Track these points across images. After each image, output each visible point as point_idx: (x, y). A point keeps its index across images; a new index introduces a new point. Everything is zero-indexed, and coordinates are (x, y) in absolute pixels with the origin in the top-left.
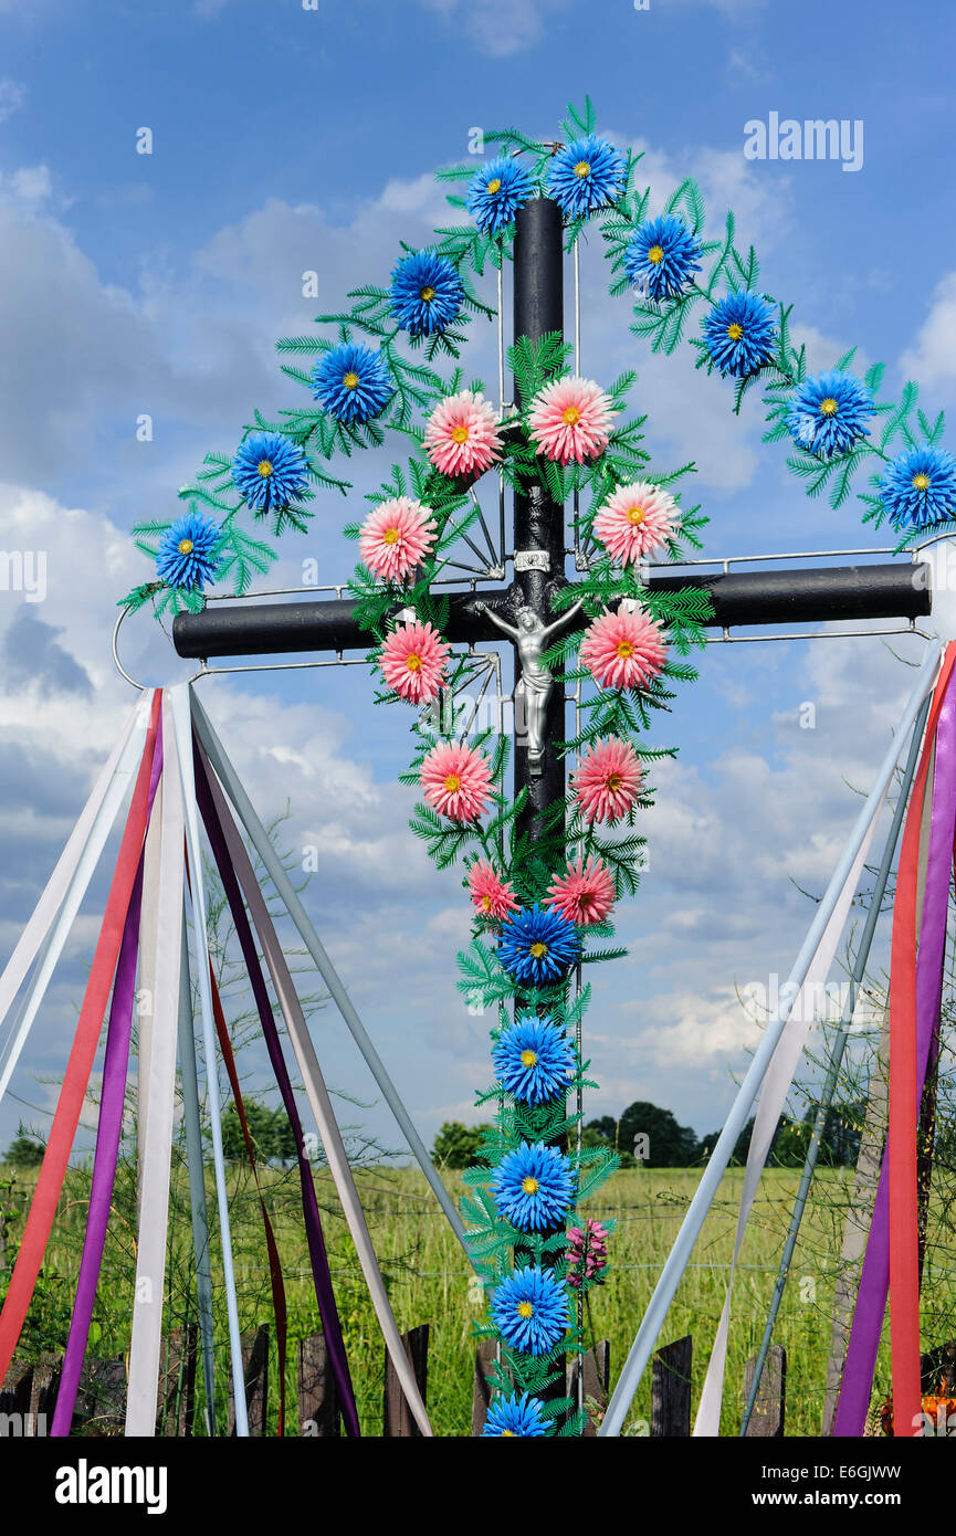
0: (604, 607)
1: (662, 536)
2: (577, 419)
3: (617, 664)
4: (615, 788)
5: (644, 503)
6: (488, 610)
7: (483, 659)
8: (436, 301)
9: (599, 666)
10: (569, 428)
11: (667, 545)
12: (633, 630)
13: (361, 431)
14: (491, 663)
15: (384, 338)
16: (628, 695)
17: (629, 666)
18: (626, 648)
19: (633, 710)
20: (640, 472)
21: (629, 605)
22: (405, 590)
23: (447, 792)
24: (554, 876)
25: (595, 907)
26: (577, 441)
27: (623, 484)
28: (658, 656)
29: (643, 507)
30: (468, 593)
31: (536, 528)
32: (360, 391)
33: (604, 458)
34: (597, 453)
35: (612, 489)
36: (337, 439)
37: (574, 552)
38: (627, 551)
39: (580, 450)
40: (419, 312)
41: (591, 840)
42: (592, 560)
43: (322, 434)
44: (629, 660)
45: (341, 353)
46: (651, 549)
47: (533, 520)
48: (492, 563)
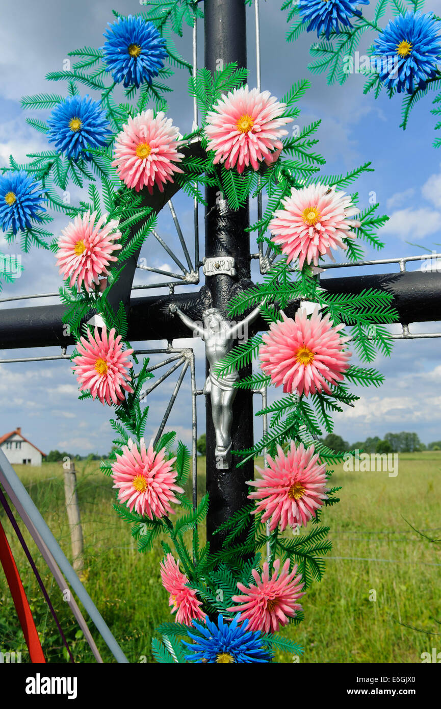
0: (281, 312)
1: (340, 236)
2: (250, 127)
3: (297, 371)
4: (297, 497)
5: (320, 203)
6: (179, 312)
7: (179, 355)
8: (142, 56)
9: (278, 374)
10: (243, 135)
11: (345, 246)
12: (312, 337)
13: (89, 166)
14: (186, 358)
15: (104, 92)
16: (309, 400)
17: (310, 373)
18: (306, 355)
19: (315, 413)
20: (315, 175)
21: (307, 307)
22: (97, 296)
23: (136, 491)
24: (239, 585)
25: (283, 610)
26: (251, 147)
27: (298, 187)
28: (341, 363)
29: (319, 207)
30: (167, 296)
31: (223, 236)
32: (83, 133)
33: (279, 164)
34: (272, 159)
35: (287, 193)
36: (70, 174)
37: (258, 257)
38: (304, 252)
39: (254, 156)
40: (127, 65)
41: (277, 542)
42: (274, 264)
43: (58, 171)
44: (309, 367)
45: (68, 103)
46: (328, 249)
47: (220, 230)
48: (188, 269)
